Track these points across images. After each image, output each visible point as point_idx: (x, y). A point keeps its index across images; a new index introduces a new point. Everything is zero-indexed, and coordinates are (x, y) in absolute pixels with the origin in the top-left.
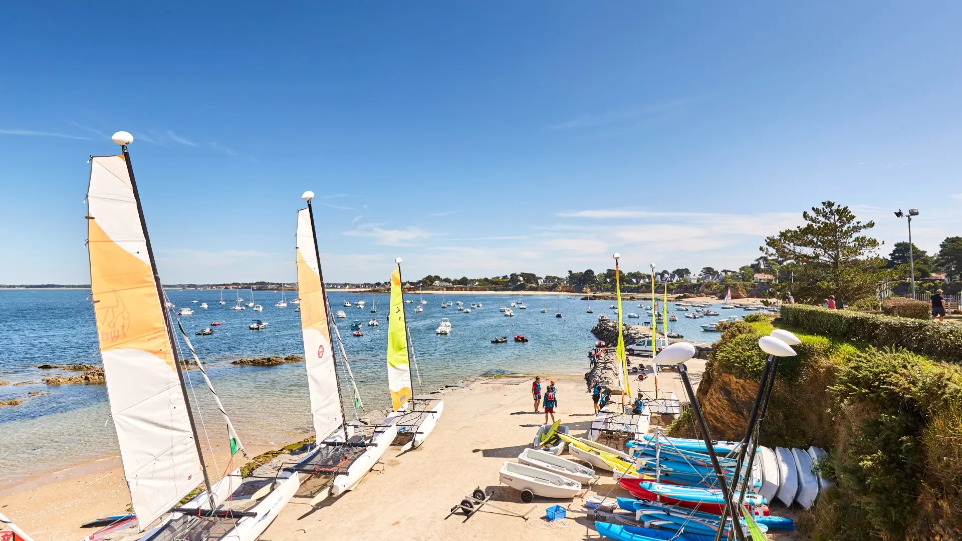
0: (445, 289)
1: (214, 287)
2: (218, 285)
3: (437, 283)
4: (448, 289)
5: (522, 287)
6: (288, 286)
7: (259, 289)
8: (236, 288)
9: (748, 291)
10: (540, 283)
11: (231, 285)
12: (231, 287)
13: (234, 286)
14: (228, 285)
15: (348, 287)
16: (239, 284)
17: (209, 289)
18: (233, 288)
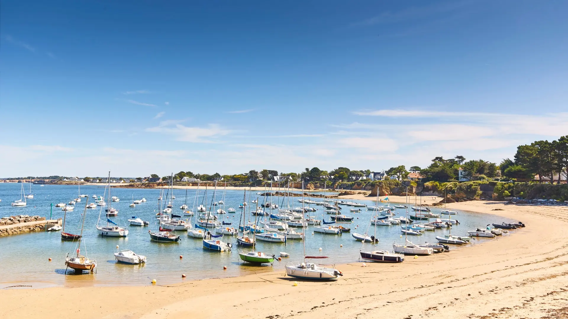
0: (191, 184)
1: (8, 181)
2: (12, 179)
3: (186, 178)
4: (195, 184)
5: (259, 183)
6: (67, 180)
7: (51, 183)
8: (29, 182)
9: (391, 190)
10: (276, 180)
11: (25, 178)
12: (24, 180)
13: (28, 180)
14: (22, 178)
15: (122, 181)
16: (33, 178)
17: (3, 182)
18: (26, 181)
